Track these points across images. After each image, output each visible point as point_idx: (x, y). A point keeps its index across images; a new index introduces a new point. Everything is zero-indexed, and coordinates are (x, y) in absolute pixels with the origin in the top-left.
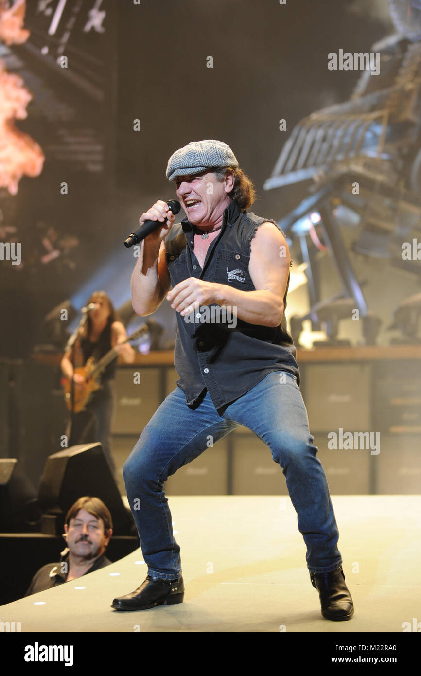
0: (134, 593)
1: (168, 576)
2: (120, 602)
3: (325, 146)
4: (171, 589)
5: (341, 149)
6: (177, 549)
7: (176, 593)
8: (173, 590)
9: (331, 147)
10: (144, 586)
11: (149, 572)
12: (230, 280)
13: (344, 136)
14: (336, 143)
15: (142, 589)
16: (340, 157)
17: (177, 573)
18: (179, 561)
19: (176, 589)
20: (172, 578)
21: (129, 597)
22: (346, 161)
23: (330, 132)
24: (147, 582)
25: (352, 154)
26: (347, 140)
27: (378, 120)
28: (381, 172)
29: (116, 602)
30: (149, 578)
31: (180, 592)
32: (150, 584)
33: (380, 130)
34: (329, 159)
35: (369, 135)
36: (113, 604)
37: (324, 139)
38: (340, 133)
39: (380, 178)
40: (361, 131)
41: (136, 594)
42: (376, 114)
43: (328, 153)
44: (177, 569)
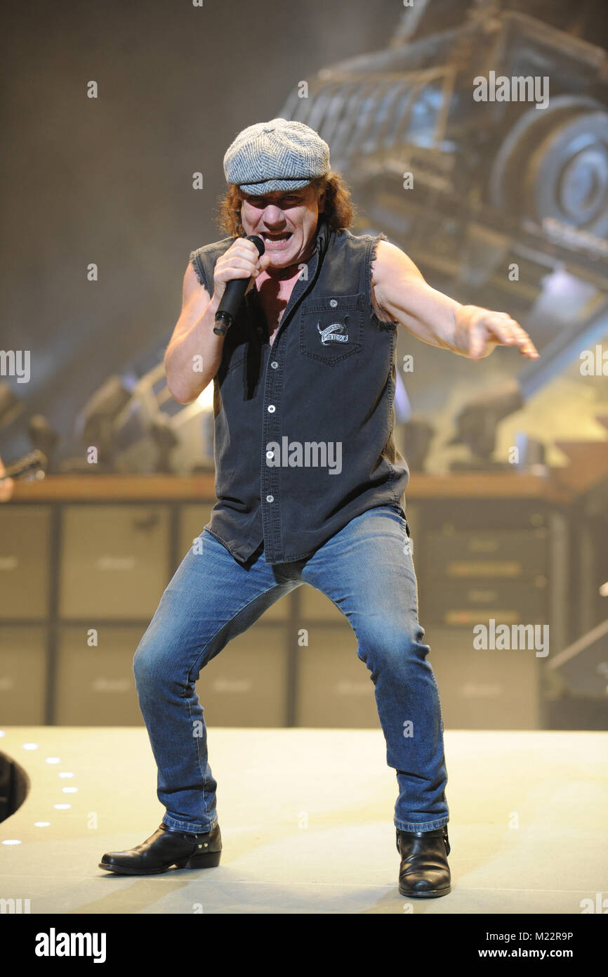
0: (138, 847)
1: (191, 827)
2: (112, 860)
3: (344, 127)
4: (196, 846)
5: (371, 131)
6: (211, 787)
7: (206, 851)
8: (200, 846)
9: (354, 127)
10: (155, 838)
11: (165, 819)
12: (326, 342)
13: (377, 109)
14: (363, 121)
15: (150, 842)
16: (370, 146)
17: (206, 824)
18: (213, 805)
19: (206, 845)
20: (198, 831)
21: (129, 854)
22: (380, 154)
23: (353, 102)
24: (161, 832)
25: (390, 142)
26: (382, 117)
27: (437, 84)
28: (439, 172)
29: (106, 859)
30: (165, 827)
31: (212, 850)
32: (166, 836)
33: (439, 101)
34: (351, 150)
35: (420, 110)
36: (102, 862)
37: (343, 114)
38: (369, 104)
39: (438, 184)
40: (406, 103)
41: (140, 850)
42: (432, 74)
43: (349, 138)
44: (207, 817)
